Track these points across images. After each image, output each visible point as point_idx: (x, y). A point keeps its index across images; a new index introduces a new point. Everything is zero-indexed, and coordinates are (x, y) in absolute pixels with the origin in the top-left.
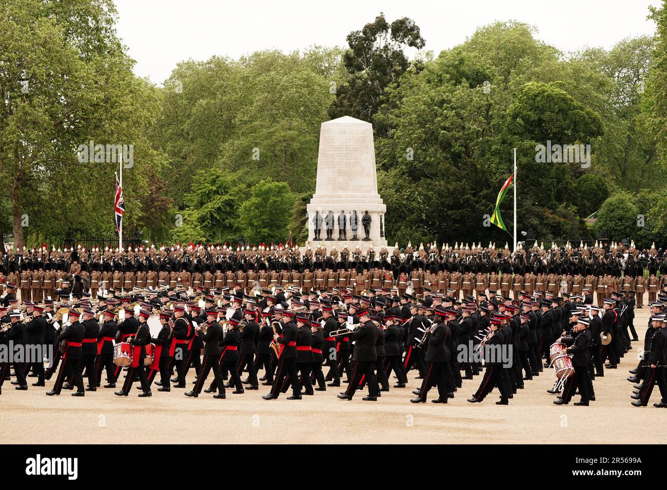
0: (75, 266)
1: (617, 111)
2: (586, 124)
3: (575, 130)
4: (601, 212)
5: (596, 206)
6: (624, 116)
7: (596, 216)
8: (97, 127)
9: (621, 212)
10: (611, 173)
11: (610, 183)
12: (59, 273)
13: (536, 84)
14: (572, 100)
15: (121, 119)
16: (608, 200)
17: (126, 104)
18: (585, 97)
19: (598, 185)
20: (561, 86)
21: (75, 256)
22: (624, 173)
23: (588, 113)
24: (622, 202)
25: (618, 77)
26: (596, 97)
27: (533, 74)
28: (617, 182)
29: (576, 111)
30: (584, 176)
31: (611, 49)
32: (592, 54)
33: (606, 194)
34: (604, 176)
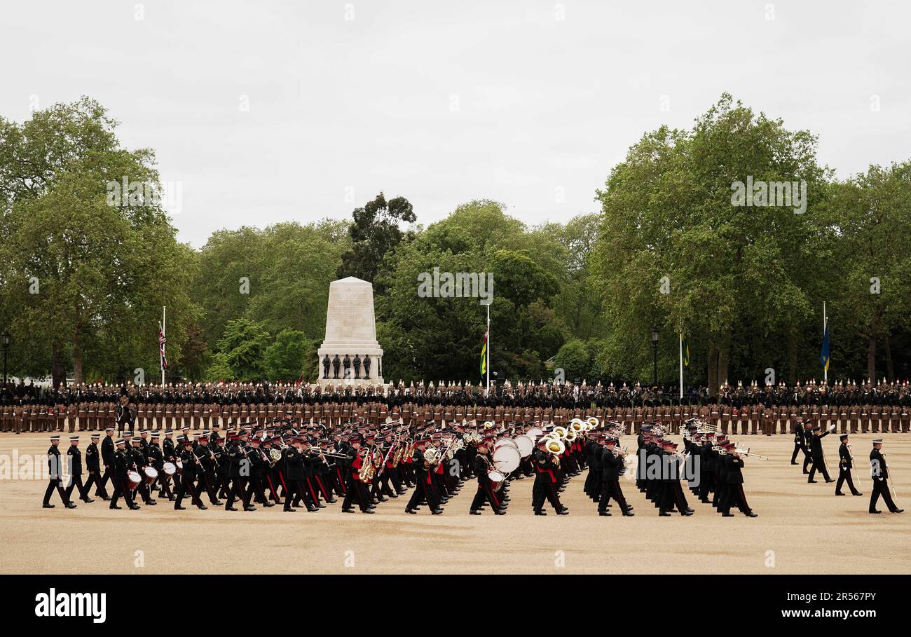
0: (125, 399)
1: (570, 273)
2: (546, 285)
3: (538, 289)
4: (558, 356)
5: (555, 351)
6: (576, 278)
7: (554, 360)
8: (145, 284)
9: (576, 356)
10: (567, 324)
11: (566, 332)
12: (111, 405)
13: (506, 251)
14: (535, 266)
15: (165, 278)
16: (565, 346)
17: (169, 267)
18: (545, 263)
19: (556, 335)
20: (526, 253)
21: (124, 391)
22: (577, 324)
23: (548, 276)
24: (576, 348)
25: (572, 246)
26: (554, 262)
27: (503, 244)
28: (572, 331)
29: (538, 274)
30: (544, 327)
31: (566, 224)
32: (552, 228)
33: (562, 342)
34: (561, 327)
